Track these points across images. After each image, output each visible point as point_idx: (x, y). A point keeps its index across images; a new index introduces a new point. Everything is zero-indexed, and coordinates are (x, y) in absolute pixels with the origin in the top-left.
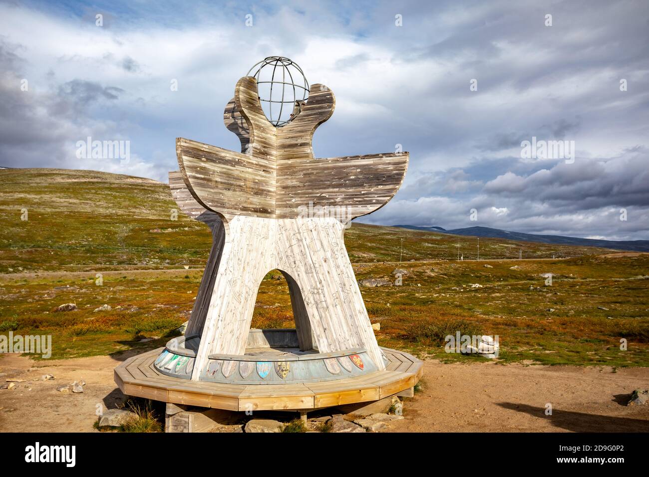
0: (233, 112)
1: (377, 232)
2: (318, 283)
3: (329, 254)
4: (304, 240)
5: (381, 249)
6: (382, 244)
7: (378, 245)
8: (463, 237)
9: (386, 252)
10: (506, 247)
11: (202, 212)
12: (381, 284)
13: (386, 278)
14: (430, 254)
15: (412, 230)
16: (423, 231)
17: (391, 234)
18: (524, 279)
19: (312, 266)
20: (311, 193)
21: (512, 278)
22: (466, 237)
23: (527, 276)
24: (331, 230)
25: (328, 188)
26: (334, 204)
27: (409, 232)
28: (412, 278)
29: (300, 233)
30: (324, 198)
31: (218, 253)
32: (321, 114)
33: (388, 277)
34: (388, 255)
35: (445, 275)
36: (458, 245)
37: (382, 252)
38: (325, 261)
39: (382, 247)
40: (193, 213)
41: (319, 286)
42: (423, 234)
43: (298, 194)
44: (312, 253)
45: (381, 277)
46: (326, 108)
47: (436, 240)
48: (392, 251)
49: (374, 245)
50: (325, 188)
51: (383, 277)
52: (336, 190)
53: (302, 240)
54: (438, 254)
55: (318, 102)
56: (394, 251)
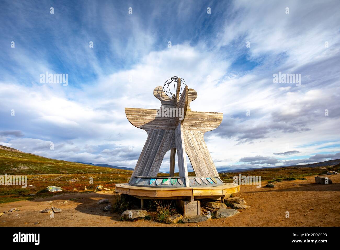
0: (158, 91)
1: (70, 164)
2: (196, 153)
3: (199, 144)
4: (189, 138)
5: (71, 170)
6: (71, 168)
7: (70, 169)
8: (99, 167)
9: (73, 171)
10: (112, 170)
11: (142, 125)
12: (76, 181)
13: (78, 179)
14: (88, 172)
15: (83, 164)
16: (86, 164)
17: (75, 165)
18: (122, 179)
19: (193, 147)
20: (191, 122)
21: (119, 179)
22: (100, 167)
23: (123, 178)
24: (200, 135)
25: (197, 121)
26: (200, 126)
27: (81, 165)
28: (87, 179)
29: (187, 135)
30: (197, 124)
31: (150, 141)
32: (193, 98)
33: (79, 178)
34: (73, 172)
35: (99, 178)
36: (97, 169)
37: (71, 171)
38: (198, 146)
39: (72, 169)
40: (138, 125)
41: (196, 154)
42: (86, 165)
43: (186, 122)
44: (193, 143)
45: (76, 179)
46: (195, 96)
47: (91, 168)
48: (75, 171)
49: (69, 168)
50: (196, 121)
51: (77, 179)
52: (201, 122)
53: (188, 138)
54: (91, 172)
55: (192, 94)
56: (76, 171)
